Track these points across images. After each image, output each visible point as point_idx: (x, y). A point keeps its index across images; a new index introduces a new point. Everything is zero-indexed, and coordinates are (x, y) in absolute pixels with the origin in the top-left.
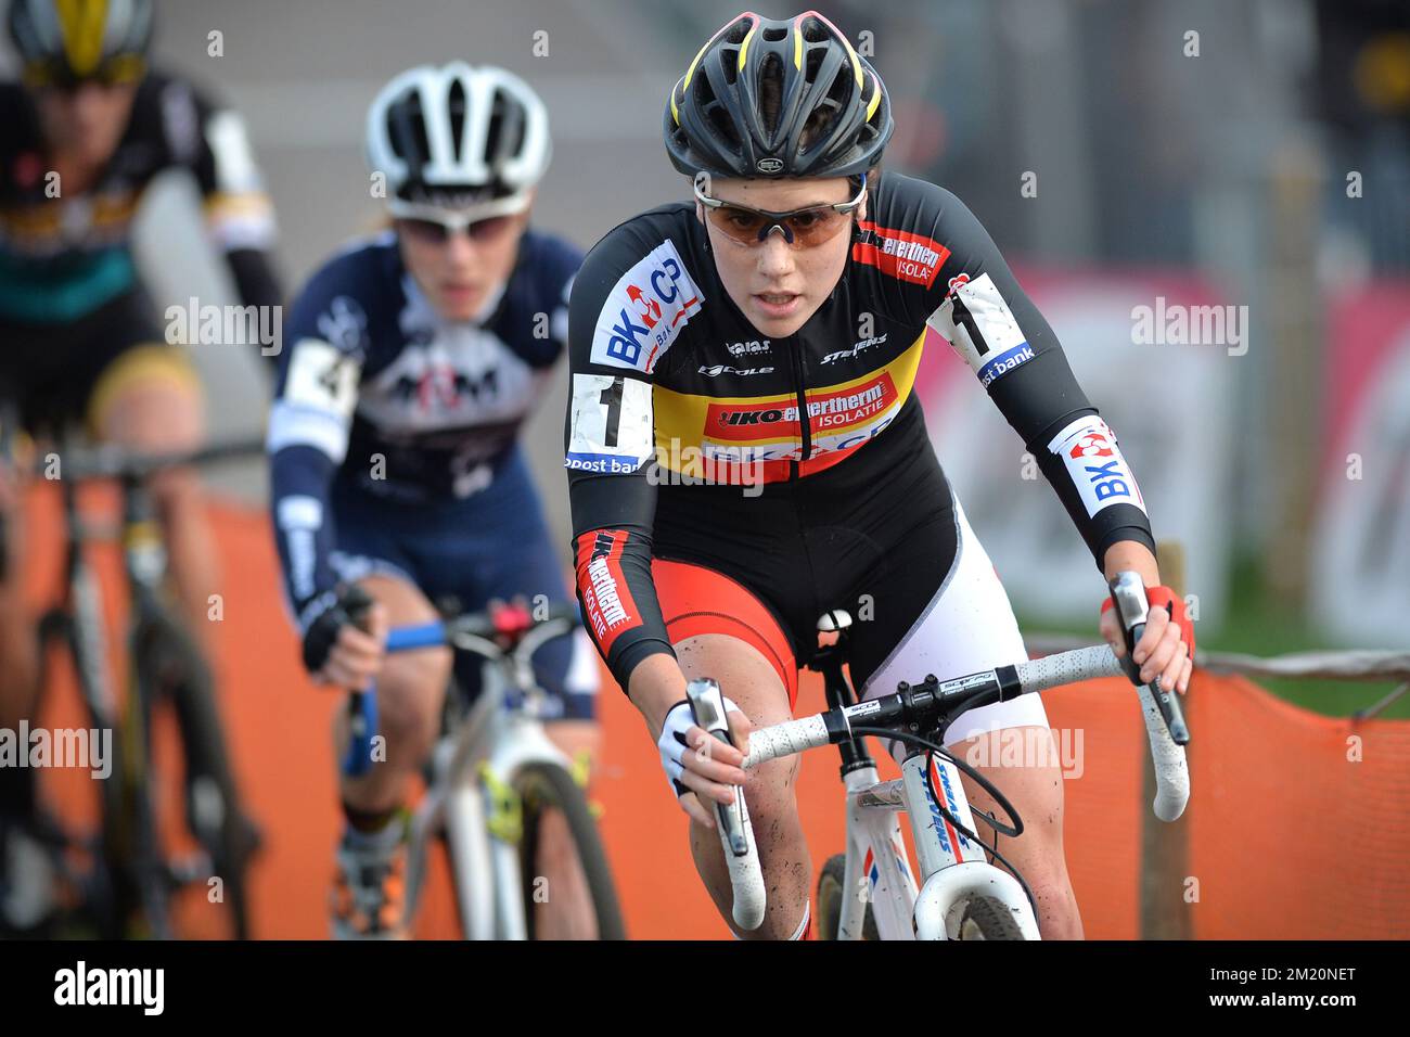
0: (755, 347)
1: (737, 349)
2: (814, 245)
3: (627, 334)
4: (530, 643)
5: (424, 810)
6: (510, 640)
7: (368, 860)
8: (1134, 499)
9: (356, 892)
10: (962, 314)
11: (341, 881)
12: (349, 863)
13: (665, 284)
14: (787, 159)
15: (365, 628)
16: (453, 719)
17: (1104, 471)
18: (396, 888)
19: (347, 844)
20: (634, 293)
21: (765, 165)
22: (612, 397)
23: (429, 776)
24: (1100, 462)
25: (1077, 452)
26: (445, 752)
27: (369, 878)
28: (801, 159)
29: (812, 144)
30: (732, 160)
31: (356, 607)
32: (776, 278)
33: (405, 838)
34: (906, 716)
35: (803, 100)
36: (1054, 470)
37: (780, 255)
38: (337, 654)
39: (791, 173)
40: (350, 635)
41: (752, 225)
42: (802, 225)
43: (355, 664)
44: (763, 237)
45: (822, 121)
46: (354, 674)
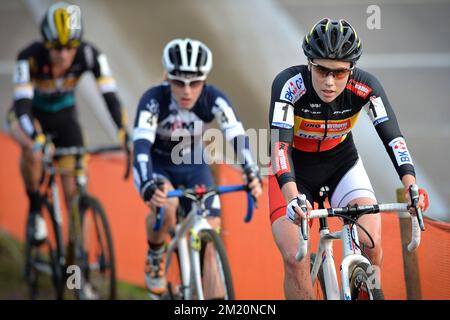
0: (317, 106)
1: (313, 106)
2: (340, 78)
3: (289, 93)
4: (205, 197)
5: (171, 244)
6: (200, 196)
7: (155, 257)
8: (411, 163)
9: (151, 266)
10: (372, 106)
11: (148, 264)
12: (150, 258)
13: (299, 84)
14: (337, 56)
15: (162, 190)
16: (181, 219)
17: (403, 154)
18: (163, 266)
19: (149, 253)
20: (292, 84)
21: (331, 56)
22: (285, 109)
23: (173, 235)
24: (402, 151)
25: (396, 147)
26: (178, 228)
27: (155, 263)
28: (340, 56)
29: (343, 52)
30: (323, 54)
31: (159, 184)
32: (329, 86)
33: (165, 251)
34: (349, 213)
35: (342, 40)
36: (390, 151)
37: (331, 80)
38: (154, 196)
39: (337, 59)
40: (158, 191)
41: (325, 71)
42: (337, 73)
43: (159, 199)
44: (327, 75)
45: (346, 46)
46: (158, 202)
